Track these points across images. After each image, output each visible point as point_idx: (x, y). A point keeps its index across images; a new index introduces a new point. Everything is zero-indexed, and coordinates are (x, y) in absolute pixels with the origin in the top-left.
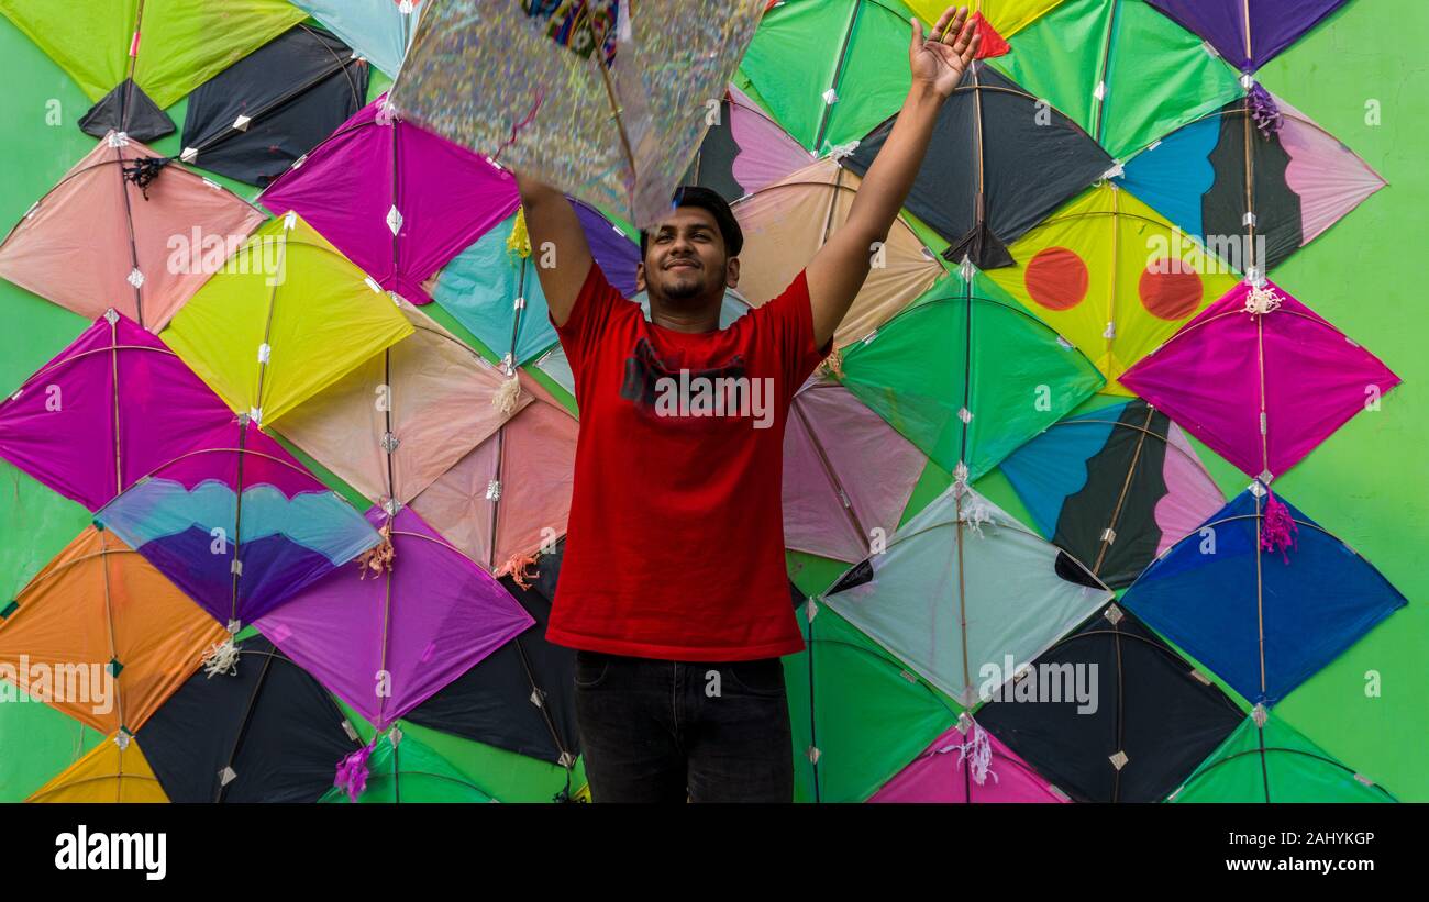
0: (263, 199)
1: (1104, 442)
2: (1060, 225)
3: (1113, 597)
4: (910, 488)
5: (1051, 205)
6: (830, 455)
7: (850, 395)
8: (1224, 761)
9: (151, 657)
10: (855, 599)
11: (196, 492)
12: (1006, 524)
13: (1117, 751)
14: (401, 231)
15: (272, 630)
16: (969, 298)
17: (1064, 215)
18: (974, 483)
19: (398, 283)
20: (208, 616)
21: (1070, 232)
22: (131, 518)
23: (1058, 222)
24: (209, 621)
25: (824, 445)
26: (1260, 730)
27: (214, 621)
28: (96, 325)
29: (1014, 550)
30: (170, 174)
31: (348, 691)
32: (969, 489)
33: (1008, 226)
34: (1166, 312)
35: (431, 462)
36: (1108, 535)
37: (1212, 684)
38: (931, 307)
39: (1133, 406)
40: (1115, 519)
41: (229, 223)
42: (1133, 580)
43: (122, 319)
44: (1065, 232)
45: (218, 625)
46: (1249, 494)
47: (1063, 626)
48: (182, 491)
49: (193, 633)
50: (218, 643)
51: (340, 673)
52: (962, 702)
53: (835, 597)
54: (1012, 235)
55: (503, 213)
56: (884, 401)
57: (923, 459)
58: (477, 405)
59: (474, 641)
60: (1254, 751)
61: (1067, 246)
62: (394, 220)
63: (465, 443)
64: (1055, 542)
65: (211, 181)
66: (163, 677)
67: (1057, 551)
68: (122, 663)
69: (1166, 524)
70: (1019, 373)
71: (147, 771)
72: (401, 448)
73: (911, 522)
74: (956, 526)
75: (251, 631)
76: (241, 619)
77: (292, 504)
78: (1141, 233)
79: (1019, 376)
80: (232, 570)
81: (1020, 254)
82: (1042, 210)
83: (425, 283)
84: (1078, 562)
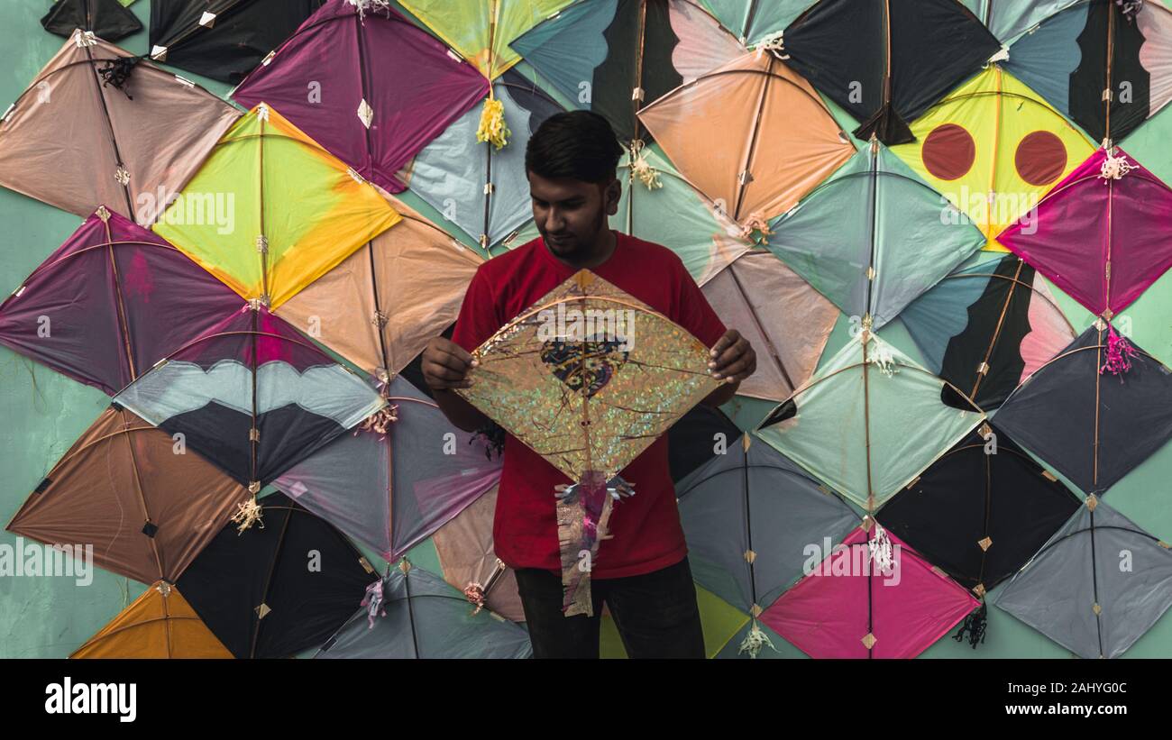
0: (235, 96)
1: (981, 292)
2: (952, 104)
3: (985, 418)
4: (826, 337)
5: (945, 87)
6: (760, 312)
7: (776, 260)
8: (1063, 538)
9: (183, 516)
10: (782, 431)
11: (213, 371)
12: (904, 364)
13: (985, 537)
14: (372, 124)
15: (289, 487)
16: (876, 172)
17: (955, 96)
18: (878, 331)
19: (374, 173)
20: (230, 480)
21: (959, 111)
22: (149, 398)
23: (950, 101)
24: (231, 484)
25: (755, 304)
26: (1092, 513)
27: (236, 483)
28: (88, 222)
29: (912, 385)
30: (145, 74)
31: (362, 534)
32: (872, 335)
33: (909, 107)
34: (1036, 178)
35: (418, 335)
36: (983, 368)
37: (1058, 481)
38: (841, 182)
39: (1006, 260)
40: (988, 355)
41: (206, 120)
42: (1002, 403)
43: (114, 215)
44: (955, 111)
45: (240, 486)
46: (1094, 328)
47: (946, 443)
48: (200, 372)
49: (218, 495)
50: (242, 502)
51: (353, 519)
52: (866, 507)
53: (767, 430)
54: (913, 114)
55: (468, 103)
56: (805, 265)
57: (836, 312)
58: (456, 283)
59: (468, 485)
60: (1085, 530)
61: (958, 123)
62: (364, 113)
63: (447, 317)
64: (941, 376)
65: (182, 79)
66: (196, 534)
67: (943, 383)
68: (156, 524)
69: (1027, 357)
70: (916, 235)
71: (192, 613)
72: (390, 324)
73: (827, 365)
74: (862, 368)
75: (270, 489)
76: (261, 480)
77: (303, 377)
78: (1019, 109)
79: (916, 238)
80: (251, 438)
81: (919, 131)
82: (936, 93)
83: (400, 172)
84: (959, 391)
